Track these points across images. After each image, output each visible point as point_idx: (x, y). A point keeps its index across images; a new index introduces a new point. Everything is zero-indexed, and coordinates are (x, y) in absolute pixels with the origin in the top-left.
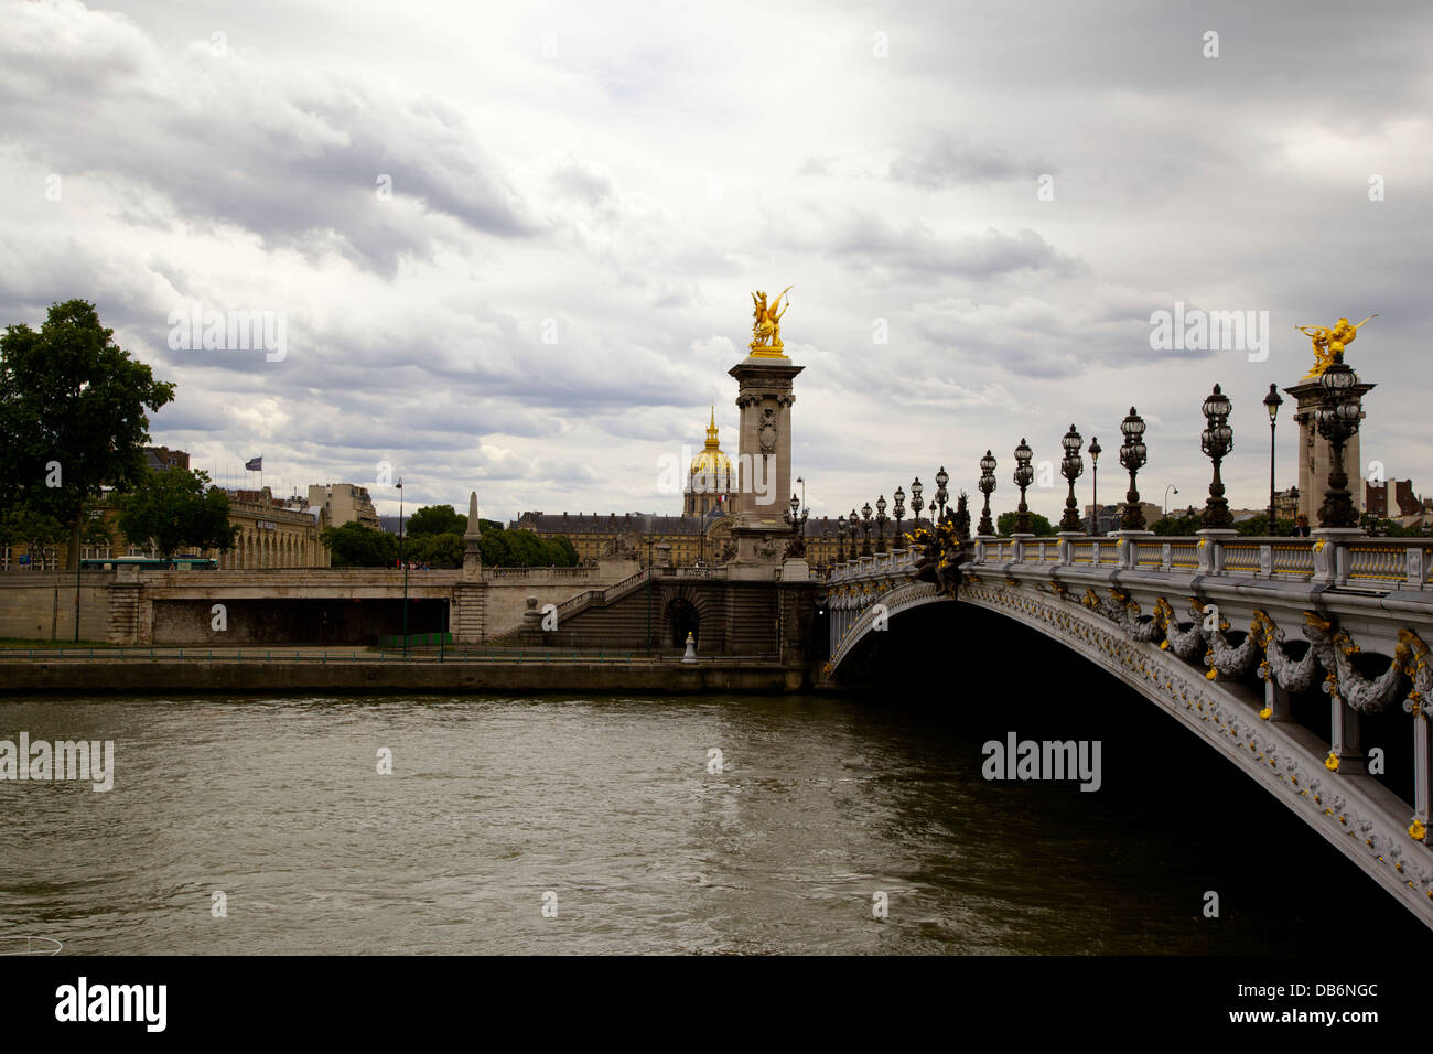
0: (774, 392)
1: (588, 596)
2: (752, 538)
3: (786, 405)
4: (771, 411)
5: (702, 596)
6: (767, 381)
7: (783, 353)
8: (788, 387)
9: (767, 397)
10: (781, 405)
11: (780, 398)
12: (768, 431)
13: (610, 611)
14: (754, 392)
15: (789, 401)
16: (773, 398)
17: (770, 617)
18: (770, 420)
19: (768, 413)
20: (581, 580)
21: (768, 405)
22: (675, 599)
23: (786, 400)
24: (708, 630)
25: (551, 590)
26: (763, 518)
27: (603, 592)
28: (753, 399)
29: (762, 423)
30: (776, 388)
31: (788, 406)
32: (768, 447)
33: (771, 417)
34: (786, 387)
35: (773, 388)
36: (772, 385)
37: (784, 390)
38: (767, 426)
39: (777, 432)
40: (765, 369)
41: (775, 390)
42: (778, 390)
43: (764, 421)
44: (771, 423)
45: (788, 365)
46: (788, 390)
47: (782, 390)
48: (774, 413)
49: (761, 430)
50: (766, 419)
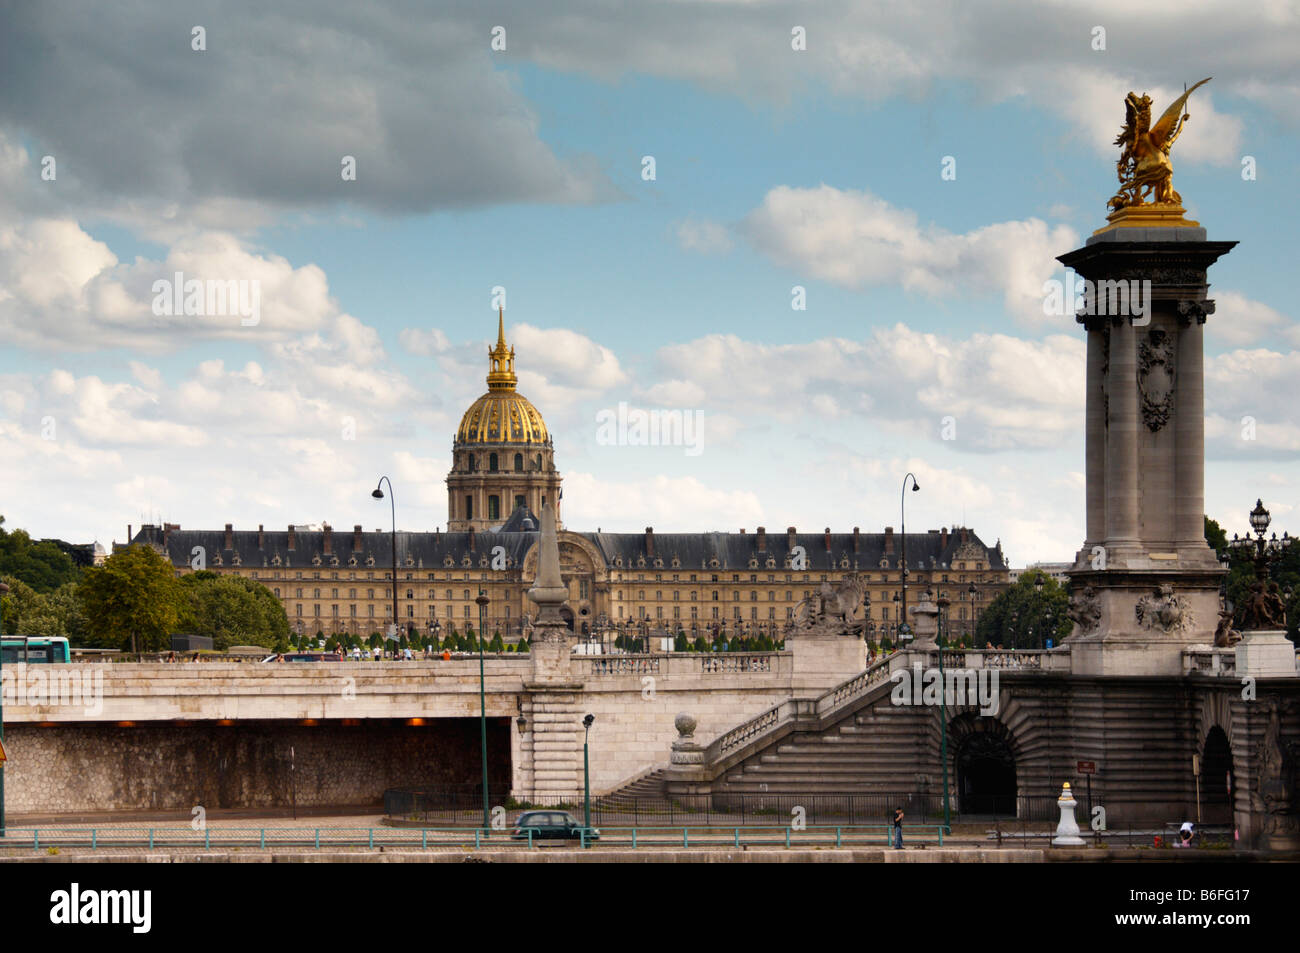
1: (788, 710)
2: (1133, 590)
3: (1194, 320)
4: (1163, 333)
5: (1020, 709)
8: (1201, 284)
10: (1185, 320)
11: (1184, 307)
12: (1160, 375)
13: (829, 739)
15: (1201, 312)
17: (1176, 750)
18: (1160, 352)
19: (1159, 338)
20: (759, 677)
23: (1194, 311)
24: (1037, 778)
26: (1151, 550)
27: (816, 702)
29: (1144, 358)
30: (1175, 287)
31: (1199, 323)
32: (1157, 406)
33: (1161, 346)
34: (1196, 284)
35: (1169, 287)
36: (1166, 281)
37: (1190, 291)
38: (1154, 363)
39: (1174, 375)
40: (1154, 249)
41: (1172, 291)
42: (1179, 291)
43: (1149, 354)
44: (1162, 358)
45: (1199, 239)
46: (1200, 291)
47: (1185, 291)
48: (1168, 338)
49: (1143, 372)
50: (1152, 349)
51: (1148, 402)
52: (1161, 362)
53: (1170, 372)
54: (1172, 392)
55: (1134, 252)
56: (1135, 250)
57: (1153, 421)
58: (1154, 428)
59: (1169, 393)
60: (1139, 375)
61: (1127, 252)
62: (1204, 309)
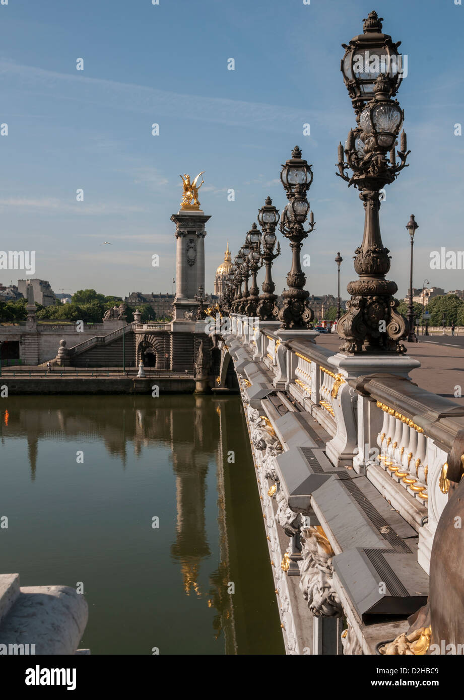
0: (194, 229)
1: (95, 340)
3: (201, 236)
4: (193, 240)
5: (156, 340)
6: (190, 224)
7: (200, 209)
8: (203, 227)
9: (190, 232)
10: (198, 236)
11: (198, 233)
12: (191, 251)
13: (107, 348)
14: (183, 229)
15: (203, 235)
16: (194, 233)
18: (192, 245)
19: (191, 241)
21: (191, 237)
22: (143, 341)
23: (201, 234)
25: (77, 336)
26: (188, 298)
27: (104, 338)
29: (188, 247)
32: (191, 260)
33: (192, 243)
34: (201, 227)
38: (190, 248)
39: (197, 252)
40: (189, 216)
42: (197, 229)
45: (202, 215)
47: (199, 229)
48: (194, 241)
49: (188, 250)
50: (190, 244)
51: (189, 258)
52: (192, 248)
53: (195, 250)
54: (195, 257)
57: (190, 263)
58: (191, 265)
60: (186, 251)
61: (180, 218)
62: (204, 234)
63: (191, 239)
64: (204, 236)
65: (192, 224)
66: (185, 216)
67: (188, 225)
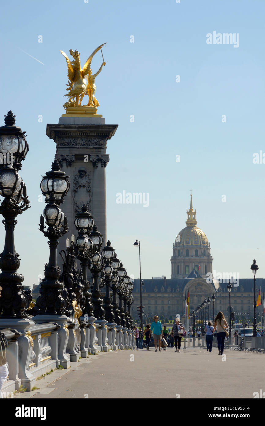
3: (99, 165)
4: (85, 172)
6: (80, 141)
7: (97, 112)
8: (103, 147)
10: (95, 165)
11: (93, 158)
14: (66, 152)
15: (103, 161)
18: (83, 181)
19: (82, 173)
21: (81, 166)
23: (100, 160)
28: (66, 160)
29: (76, 184)
30: (89, 148)
31: (102, 166)
33: (84, 177)
34: (100, 147)
35: (87, 148)
36: (84, 145)
37: (96, 150)
38: (80, 186)
39: (91, 194)
40: (76, 128)
41: (88, 150)
42: (92, 150)
43: (77, 182)
44: (83, 184)
45: (102, 124)
46: (102, 150)
47: (94, 150)
48: (88, 173)
49: (75, 191)
50: (80, 180)
51: (78, 207)
52: (84, 186)
53: (89, 191)
54: (90, 202)
55: (65, 129)
56: (66, 128)
59: (88, 202)
60: (73, 193)
61: (62, 129)
62: (104, 159)
63: (84, 169)
64: (105, 165)
65: (83, 142)
66: (70, 126)
67: (76, 144)
